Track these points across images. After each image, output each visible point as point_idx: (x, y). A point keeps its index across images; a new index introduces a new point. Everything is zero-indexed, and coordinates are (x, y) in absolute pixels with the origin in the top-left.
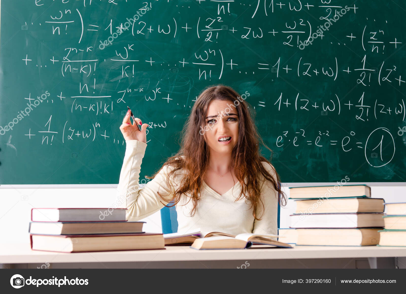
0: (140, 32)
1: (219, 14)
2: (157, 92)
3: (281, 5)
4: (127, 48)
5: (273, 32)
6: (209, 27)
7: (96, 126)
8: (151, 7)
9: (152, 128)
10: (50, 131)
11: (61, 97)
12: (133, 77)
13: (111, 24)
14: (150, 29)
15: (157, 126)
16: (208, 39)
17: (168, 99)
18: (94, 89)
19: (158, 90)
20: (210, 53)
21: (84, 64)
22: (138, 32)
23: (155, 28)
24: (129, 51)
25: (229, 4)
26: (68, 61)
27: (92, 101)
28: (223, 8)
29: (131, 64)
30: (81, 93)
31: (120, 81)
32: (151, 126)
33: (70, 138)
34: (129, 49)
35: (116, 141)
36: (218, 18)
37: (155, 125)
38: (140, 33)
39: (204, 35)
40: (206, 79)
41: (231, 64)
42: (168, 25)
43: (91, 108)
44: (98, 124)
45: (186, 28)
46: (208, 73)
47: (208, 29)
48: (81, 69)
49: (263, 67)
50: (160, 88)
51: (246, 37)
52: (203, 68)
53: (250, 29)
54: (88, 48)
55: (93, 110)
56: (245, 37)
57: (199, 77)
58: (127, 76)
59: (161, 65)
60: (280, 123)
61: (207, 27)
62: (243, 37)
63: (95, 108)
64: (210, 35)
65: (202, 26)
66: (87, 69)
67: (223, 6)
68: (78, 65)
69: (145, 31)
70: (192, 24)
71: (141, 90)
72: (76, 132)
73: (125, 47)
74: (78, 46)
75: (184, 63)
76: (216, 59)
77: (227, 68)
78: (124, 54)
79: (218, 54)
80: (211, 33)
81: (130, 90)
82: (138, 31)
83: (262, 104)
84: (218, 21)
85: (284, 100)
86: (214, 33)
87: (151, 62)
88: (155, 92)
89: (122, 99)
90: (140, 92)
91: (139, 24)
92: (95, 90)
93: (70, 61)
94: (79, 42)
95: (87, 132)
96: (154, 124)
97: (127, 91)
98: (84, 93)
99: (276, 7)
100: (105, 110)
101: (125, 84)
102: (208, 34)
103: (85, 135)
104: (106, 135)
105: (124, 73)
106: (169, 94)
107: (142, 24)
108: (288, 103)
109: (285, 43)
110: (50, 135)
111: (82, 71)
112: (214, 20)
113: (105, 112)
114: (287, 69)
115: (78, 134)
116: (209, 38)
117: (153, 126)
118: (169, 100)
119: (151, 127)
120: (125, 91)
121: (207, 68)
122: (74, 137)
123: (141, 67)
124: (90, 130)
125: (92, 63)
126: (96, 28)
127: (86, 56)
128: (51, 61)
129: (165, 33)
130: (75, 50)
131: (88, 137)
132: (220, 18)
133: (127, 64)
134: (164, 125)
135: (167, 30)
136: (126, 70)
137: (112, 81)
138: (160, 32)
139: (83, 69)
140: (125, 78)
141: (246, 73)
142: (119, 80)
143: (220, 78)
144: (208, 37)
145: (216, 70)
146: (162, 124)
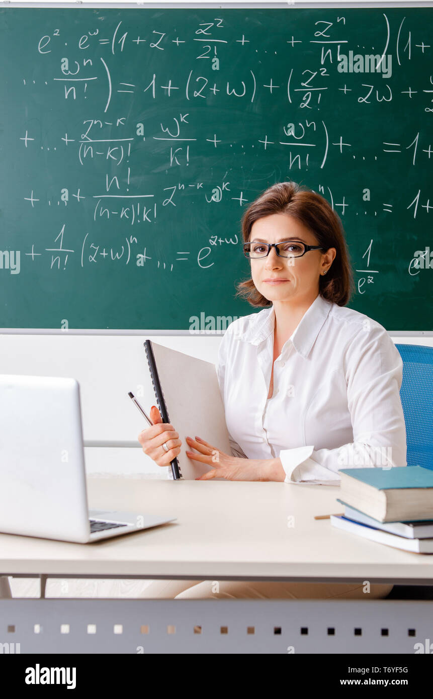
0: (198, 94)
1: (322, 63)
2: (225, 188)
3: (423, 46)
4: (179, 120)
5: (409, 91)
6: (307, 84)
7: (131, 242)
8: (216, 54)
9: (216, 244)
10: (64, 249)
11: (78, 197)
12: (188, 165)
13: (154, 81)
14: (214, 90)
15: (223, 241)
16: (305, 105)
17: (241, 199)
18: (129, 183)
19: (226, 186)
20: (308, 126)
21: (112, 145)
22: (196, 94)
23: (222, 88)
24: (181, 124)
25: (339, 47)
26: (89, 140)
27: (126, 203)
28: (329, 53)
29: (184, 145)
30: (108, 190)
31: (167, 171)
32: (214, 241)
33: (93, 259)
34: (182, 121)
35: (162, 265)
36: (321, 69)
37: (220, 241)
38: (198, 96)
39: (298, 98)
40: (300, 168)
41: (341, 144)
42: (243, 82)
43: (123, 213)
44: (134, 238)
45: (271, 87)
46: (303, 159)
47: (305, 87)
48: (109, 154)
49: (392, 148)
50: (228, 183)
51: (366, 100)
52: (296, 150)
53: (373, 87)
54: (119, 121)
55: (126, 216)
56: (364, 100)
57: (289, 165)
58: (178, 163)
59: (231, 146)
60: (415, 238)
61: (303, 84)
62: (361, 100)
63: (129, 213)
64: (307, 97)
65: (296, 83)
66: (117, 154)
67: (330, 51)
68: (103, 148)
69: (207, 92)
70: (280, 81)
71: (199, 186)
72: (101, 251)
73: (175, 119)
74: (104, 117)
75: (266, 142)
76: (316, 136)
77: (334, 150)
78: (173, 129)
79: (320, 127)
80: (309, 94)
81: (183, 185)
82: (195, 92)
83: (388, 208)
84: (322, 74)
85: (422, 201)
86: (315, 94)
87: (215, 141)
88: (222, 189)
89: (171, 200)
90: (198, 188)
91: (197, 80)
92: (129, 186)
93: (91, 141)
94: (105, 111)
95: (117, 250)
96: (218, 239)
97: (177, 187)
98: (113, 190)
99: (416, 51)
100: (145, 216)
101: (174, 176)
102: (306, 95)
103: (114, 255)
104: (146, 256)
105: (174, 159)
106: (242, 193)
107: (203, 82)
108: (429, 206)
109: (427, 110)
110: (62, 255)
111: (111, 156)
112: (315, 74)
113: (144, 220)
114: (429, 151)
115: (104, 254)
116: (307, 103)
117: (218, 242)
118: (242, 201)
119: (214, 243)
120: (175, 187)
121: (302, 151)
122: (99, 257)
123: (200, 149)
124: (123, 247)
125: (125, 144)
126: (130, 88)
127: (116, 132)
128: (63, 140)
129: (236, 95)
130: (98, 123)
131: (119, 258)
132: (324, 70)
133: (178, 144)
134: (234, 240)
135: (240, 91)
136: (176, 155)
137: (155, 171)
138: (230, 92)
139: (111, 153)
140: (176, 167)
141: (364, 158)
142: (165, 171)
143: (322, 167)
144: (305, 102)
145: (317, 154)
146: (231, 239)
